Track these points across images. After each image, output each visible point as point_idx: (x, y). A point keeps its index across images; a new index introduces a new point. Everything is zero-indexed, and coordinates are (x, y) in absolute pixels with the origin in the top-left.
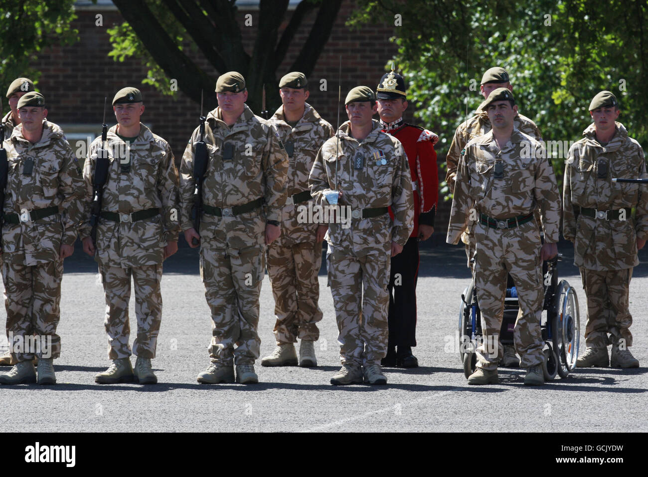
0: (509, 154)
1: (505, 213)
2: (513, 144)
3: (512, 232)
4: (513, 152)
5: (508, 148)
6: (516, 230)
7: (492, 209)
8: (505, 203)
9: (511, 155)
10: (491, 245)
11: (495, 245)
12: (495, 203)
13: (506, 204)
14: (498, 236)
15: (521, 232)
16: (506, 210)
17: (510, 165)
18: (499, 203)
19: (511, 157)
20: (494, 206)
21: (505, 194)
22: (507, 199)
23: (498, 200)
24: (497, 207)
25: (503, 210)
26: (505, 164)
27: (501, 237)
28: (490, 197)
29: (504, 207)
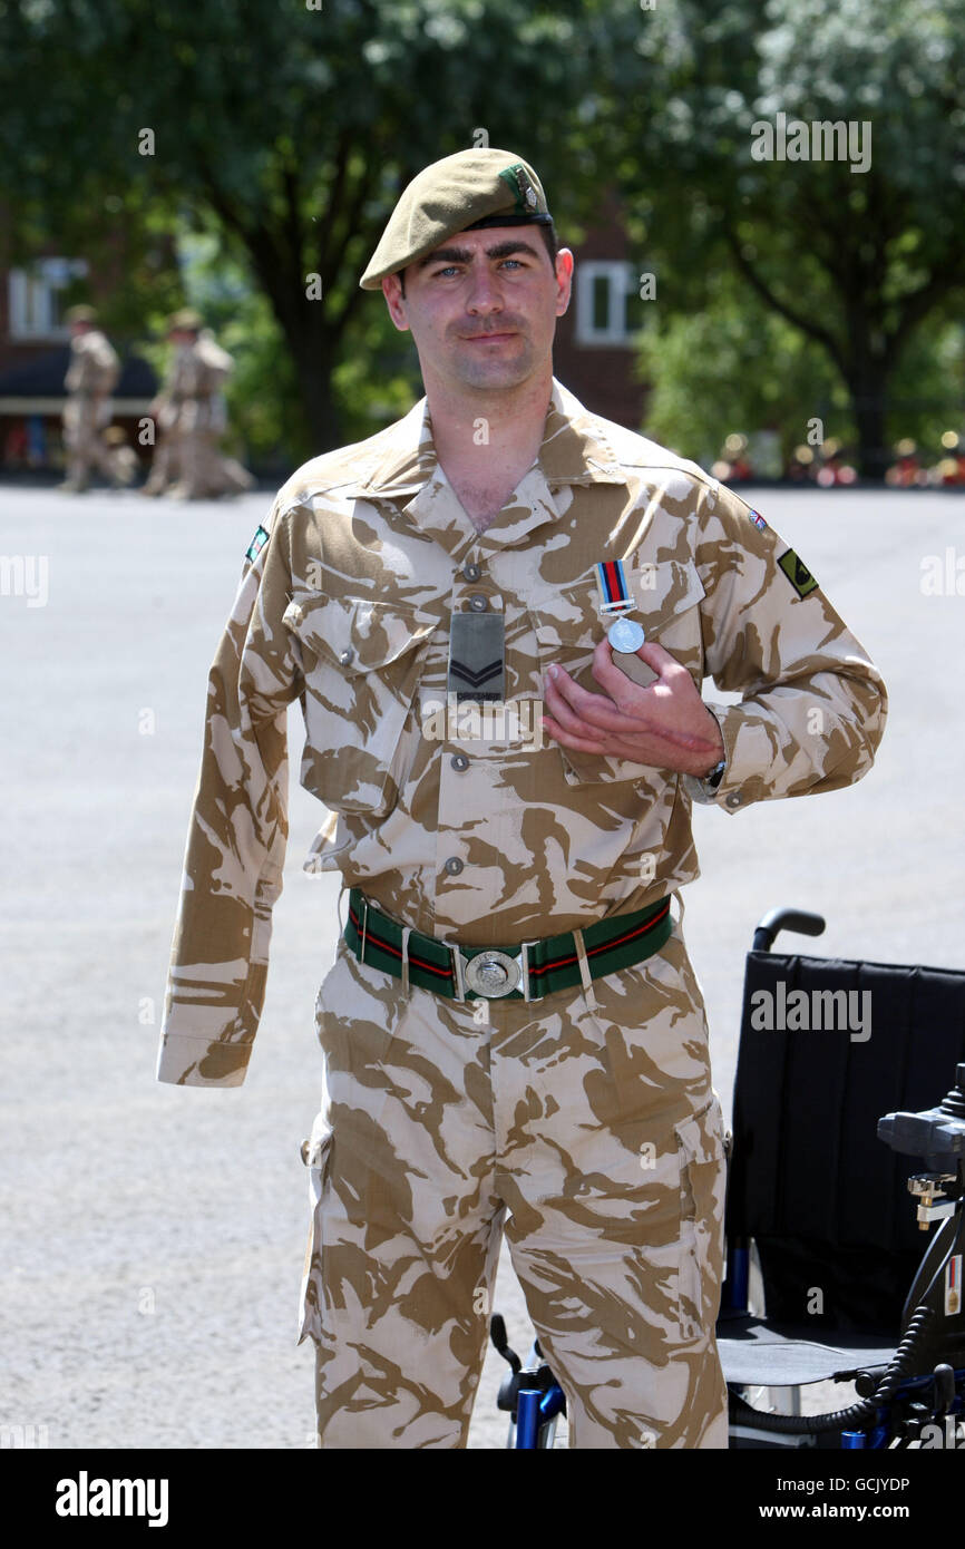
0: (537, 552)
1: (525, 908)
2: (555, 492)
3: (552, 1026)
4: (560, 541)
5: (524, 513)
6: (575, 1009)
7: (442, 889)
8: (521, 855)
9: (548, 557)
10: (421, 1092)
11: (444, 1092)
12: (462, 851)
13: (525, 858)
14: (469, 1049)
15: (605, 1024)
16: (529, 893)
17: (550, 620)
18: (483, 854)
19: (552, 570)
20: (453, 868)
21: (524, 796)
22: (537, 829)
23: (477, 832)
24: (471, 874)
25: (509, 892)
26: (513, 614)
27: (484, 1052)
28: (426, 810)
29: (514, 877)
